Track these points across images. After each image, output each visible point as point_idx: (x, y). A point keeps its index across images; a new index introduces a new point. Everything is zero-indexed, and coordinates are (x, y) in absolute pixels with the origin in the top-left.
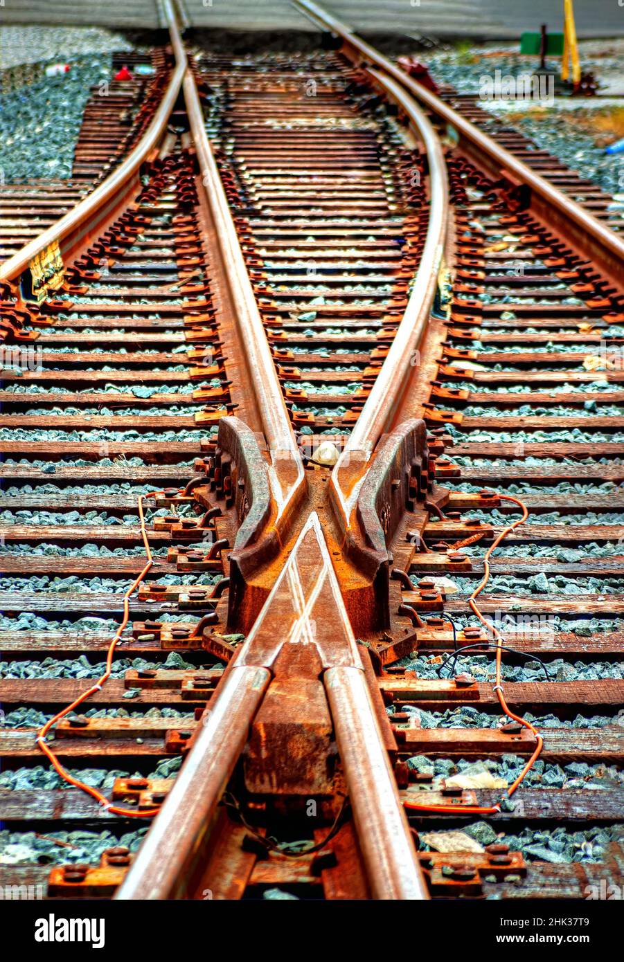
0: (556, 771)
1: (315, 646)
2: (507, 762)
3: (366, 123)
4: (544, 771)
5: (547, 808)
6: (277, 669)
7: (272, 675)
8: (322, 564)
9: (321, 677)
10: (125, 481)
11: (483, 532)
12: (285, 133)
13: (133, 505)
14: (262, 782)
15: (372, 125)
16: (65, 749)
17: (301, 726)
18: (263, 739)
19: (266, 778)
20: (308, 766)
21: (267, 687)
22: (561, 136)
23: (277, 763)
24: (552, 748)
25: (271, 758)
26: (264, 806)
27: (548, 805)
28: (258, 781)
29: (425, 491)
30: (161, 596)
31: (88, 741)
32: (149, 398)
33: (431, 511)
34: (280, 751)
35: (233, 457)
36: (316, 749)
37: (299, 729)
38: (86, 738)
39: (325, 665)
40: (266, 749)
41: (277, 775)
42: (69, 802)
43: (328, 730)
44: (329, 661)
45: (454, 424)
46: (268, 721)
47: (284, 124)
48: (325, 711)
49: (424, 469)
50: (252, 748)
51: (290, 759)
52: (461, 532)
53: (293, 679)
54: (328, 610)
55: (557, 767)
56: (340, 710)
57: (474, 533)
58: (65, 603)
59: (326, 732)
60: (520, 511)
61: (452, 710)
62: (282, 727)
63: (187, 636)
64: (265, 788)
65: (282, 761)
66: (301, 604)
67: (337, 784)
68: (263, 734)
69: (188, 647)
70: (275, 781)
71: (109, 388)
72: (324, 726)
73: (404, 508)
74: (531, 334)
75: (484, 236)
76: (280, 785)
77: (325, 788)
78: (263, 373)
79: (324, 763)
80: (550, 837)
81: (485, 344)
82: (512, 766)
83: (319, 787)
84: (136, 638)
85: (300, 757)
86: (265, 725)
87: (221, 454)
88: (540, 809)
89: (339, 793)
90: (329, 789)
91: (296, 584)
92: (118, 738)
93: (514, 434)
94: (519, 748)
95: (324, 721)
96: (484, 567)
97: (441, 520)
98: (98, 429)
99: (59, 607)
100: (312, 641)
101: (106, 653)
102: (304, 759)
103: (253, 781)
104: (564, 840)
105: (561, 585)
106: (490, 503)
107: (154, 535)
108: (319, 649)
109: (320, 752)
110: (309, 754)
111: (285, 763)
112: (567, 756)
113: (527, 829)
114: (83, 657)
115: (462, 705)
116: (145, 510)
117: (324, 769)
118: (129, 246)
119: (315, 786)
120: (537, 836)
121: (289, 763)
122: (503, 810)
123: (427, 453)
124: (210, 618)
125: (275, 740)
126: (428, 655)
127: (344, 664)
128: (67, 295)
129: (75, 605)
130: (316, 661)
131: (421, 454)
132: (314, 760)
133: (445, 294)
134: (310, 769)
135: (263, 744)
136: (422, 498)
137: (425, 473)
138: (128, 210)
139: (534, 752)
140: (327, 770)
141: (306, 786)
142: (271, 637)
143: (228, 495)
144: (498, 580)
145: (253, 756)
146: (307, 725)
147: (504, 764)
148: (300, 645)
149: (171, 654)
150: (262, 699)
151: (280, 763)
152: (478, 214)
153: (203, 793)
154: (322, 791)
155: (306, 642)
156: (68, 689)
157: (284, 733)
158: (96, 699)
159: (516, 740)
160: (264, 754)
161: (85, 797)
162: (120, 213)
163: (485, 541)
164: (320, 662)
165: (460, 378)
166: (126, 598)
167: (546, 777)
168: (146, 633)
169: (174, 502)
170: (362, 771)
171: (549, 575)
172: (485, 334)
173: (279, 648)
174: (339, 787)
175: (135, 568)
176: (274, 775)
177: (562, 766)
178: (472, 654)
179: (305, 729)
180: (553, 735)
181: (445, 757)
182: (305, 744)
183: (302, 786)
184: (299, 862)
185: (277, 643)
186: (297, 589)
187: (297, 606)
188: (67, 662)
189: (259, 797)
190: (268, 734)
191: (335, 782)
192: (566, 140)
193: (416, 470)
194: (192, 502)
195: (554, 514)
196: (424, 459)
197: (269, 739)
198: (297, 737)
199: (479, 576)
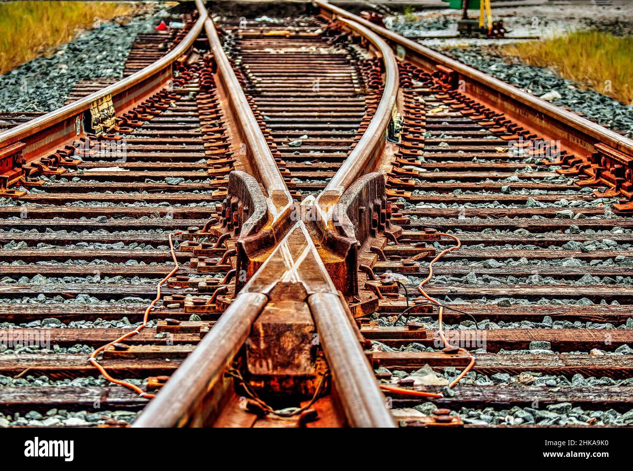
0: (485, 379)
1: (301, 284)
2: (448, 372)
3: (338, 50)
4: (476, 379)
5: (478, 395)
6: (272, 295)
7: (269, 298)
8: (307, 244)
9: (306, 300)
10: (159, 227)
11: (427, 251)
12: (279, 56)
13: (165, 239)
14: (261, 366)
15: (343, 51)
16: (111, 365)
17: (291, 326)
18: (262, 335)
19: (264, 363)
20: (296, 355)
21: (265, 305)
22: (480, 58)
23: (272, 352)
24: (481, 364)
25: (268, 349)
26: (262, 384)
27: (481, 394)
28: (258, 365)
29: (384, 224)
30: (185, 284)
31: (129, 361)
32: (177, 185)
33: (389, 237)
34: (275, 344)
35: (239, 198)
36: (302, 342)
37: (289, 327)
38: (127, 358)
39: (309, 292)
40: (265, 342)
41: (273, 361)
42: (113, 393)
43: (311, 328)
44: (312, 290)
45: (405, 198)
46: (266, 322)
47: (278, 51)
48: (309, 317)
49: (384, 208)
50: (253, 341)
51: (282, 350)
52: (412, 251)
53: (285, 302)
54: (311, 266)
55: (486, 377)
56: (320, 315)
57: (420, 252)
58: (112, 289)
59: (310, 330)
60: (456, 243)
61: (406, 346)
62: (277, 326)
63: (204, 303)
64: (264, 370)
65: (277, 350)
66: (291, 263)
67: (319, 367)
68: (261, 331)
69: (205, 311)
70: (271, 366)
71: (148, 181)
72: (308, 325)
73: (368, 233)
74: (461, 154)
75: (425, 106)
76: (275, 368)
77: (309, 370)
78: (263, 154)
79: (308, 352)
80: (482, 413)
81: (426, 159)
82: (452, 375)
83: (305, 369)
84: (166, 306)
85: (290, 348)
86: (263, 325)
87: (231, 198)
88: (473, 395)
89: (320, 374)
90: (312, 371)
91: (287, 254)
92: (151, 359)
93: (450, 205)
94: (456, 364)
95: (309, 322)
96: (429, 270)
97: (396, 244)
98: (140, 201)
99: (107, 291)
100: (299, 281)
101: (143, 315)
102: (293, 349)
103: (254, 365)
104: (492, 415)
105: (487, 281)
106: (432, 237)
107: (180, 254)
108: (305, 285)
109: (306, 344)
110: (297, 346)
111: (279, 352)
112: (493, 369)
113: (464, 408)
114: (125, 318)
115: (412, 342)
116: (174, 242)
117: (309, 356)
118: (164, 110)
119: (302, 369)
120: (471, 413)
121: (282, 352)
122: (445, 397)
123: (385, 198)
124: (222, 290)
125: (271, 336)
126: (386, 316)
127: (323, 292)
128: (118, 134)
129: (120, 290)
130: (302, 291)
131: (381, 198)
132: (301, 350)
133: (397, 125)
134: (298, 358)
135: (262, 338)
136: (381, 229)
137: (384, 211)
138: (164, 90)
139: (467, 366)
140: (311, 357)
141: (295, 369)
142: (267, 279)
143: (236, 226)
144: (439, 277)
145: (254, 347)
146: (296, 325)
147: (446, 374)
148: (290, 283)
149: (192, 316)
150: (260, 311)
151: (275, 352)
152: (420, 93)
153: (215, 355)
154: (307, 372)
155: (294, 282)
156: (114, 333)
157: (278, 331)
158: (134, 339)
159: (454, 357)
160: (263, 346)
161: (125, 390)
162: (158, 90)
163: (428, 258)
164: (306, 292)
165: (409, 175)
166: (159, 286)
167: (478, 383)
168: (173, 303)
169: (195, 236)
170: (337, 344)
171: (478, 275)
172: (427, 154)
173: (273, 284)
174: (320, 369)
175: (165, 271)
176: (270, 361)
177: (489, 377)
178: (420, 316)
179: (294, 328)
180: (482, 358)
181: (400, 370)
182: (294, 338)
183: (292, 369)
184: (289, 421)
185: (272, 282)
186: (288, 256)
187: (287, 264)
188: (114, 322)
189: (259, 378)
190: (266, 332)
191: (317, 365)
192: (483, 60)
193: (377, 207)
194: (209, 236)
195: (481, 246)
196: (383, 202)
197: (266, 335)
198: (288, 333)
199: (425, 276)
